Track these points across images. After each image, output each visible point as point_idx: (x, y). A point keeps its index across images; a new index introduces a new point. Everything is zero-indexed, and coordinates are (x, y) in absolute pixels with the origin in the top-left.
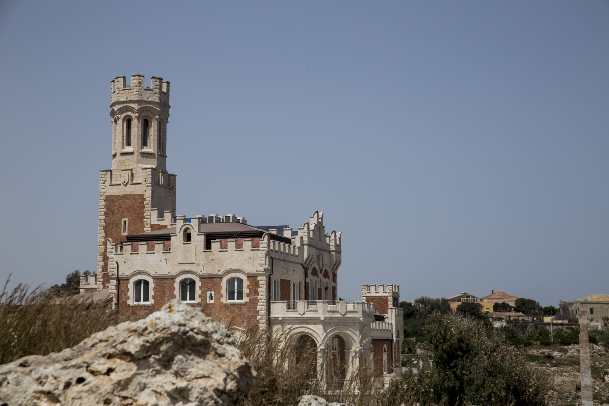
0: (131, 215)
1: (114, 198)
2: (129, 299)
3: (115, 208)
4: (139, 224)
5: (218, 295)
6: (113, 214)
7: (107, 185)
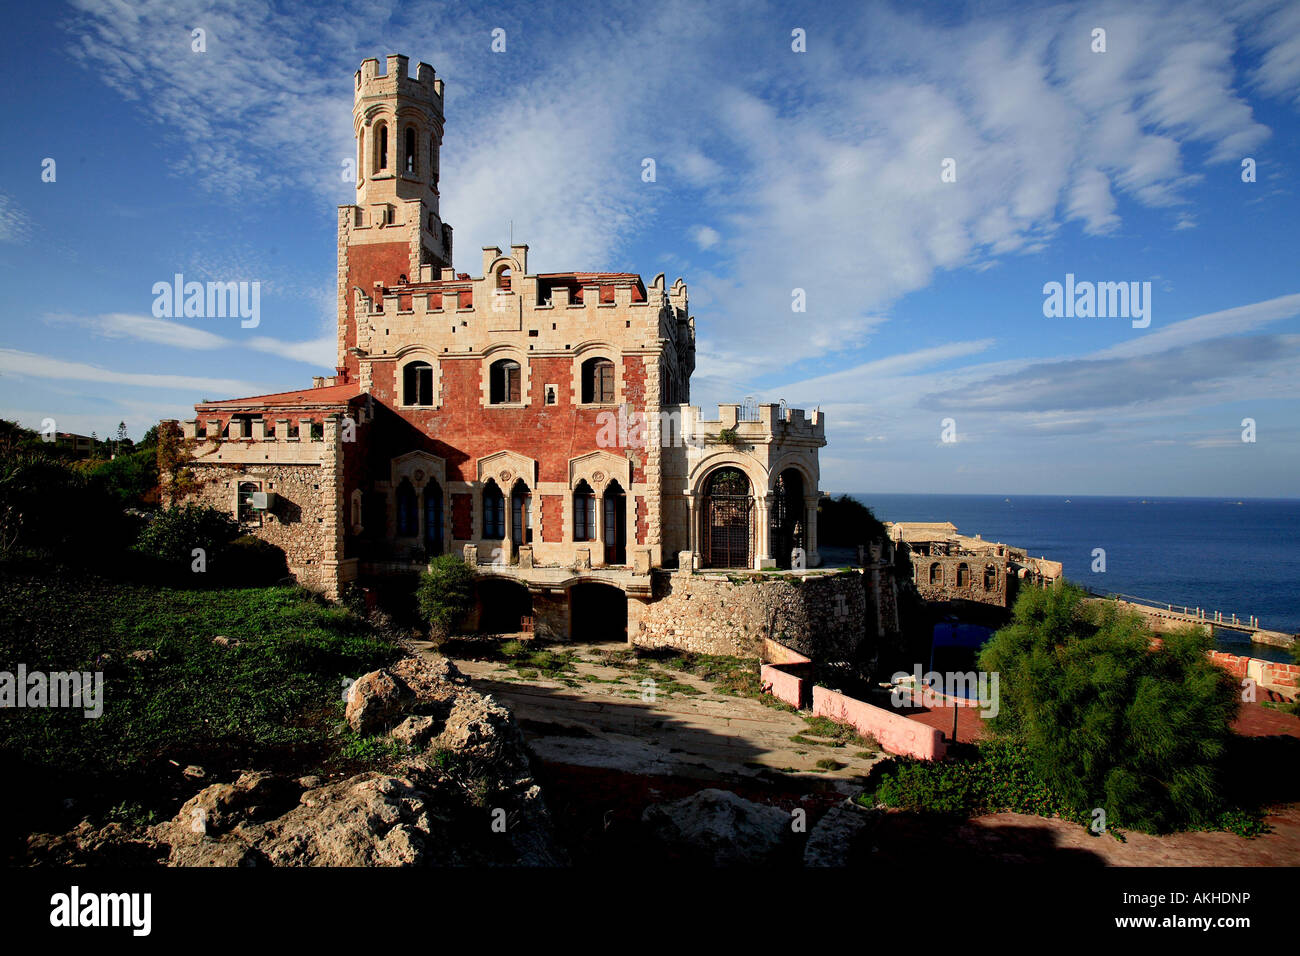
1: (360, 250)
2: (396, 399)
3: (364, 265)
5: (565, 392)
6: (359, 275)
7: (351, 229)
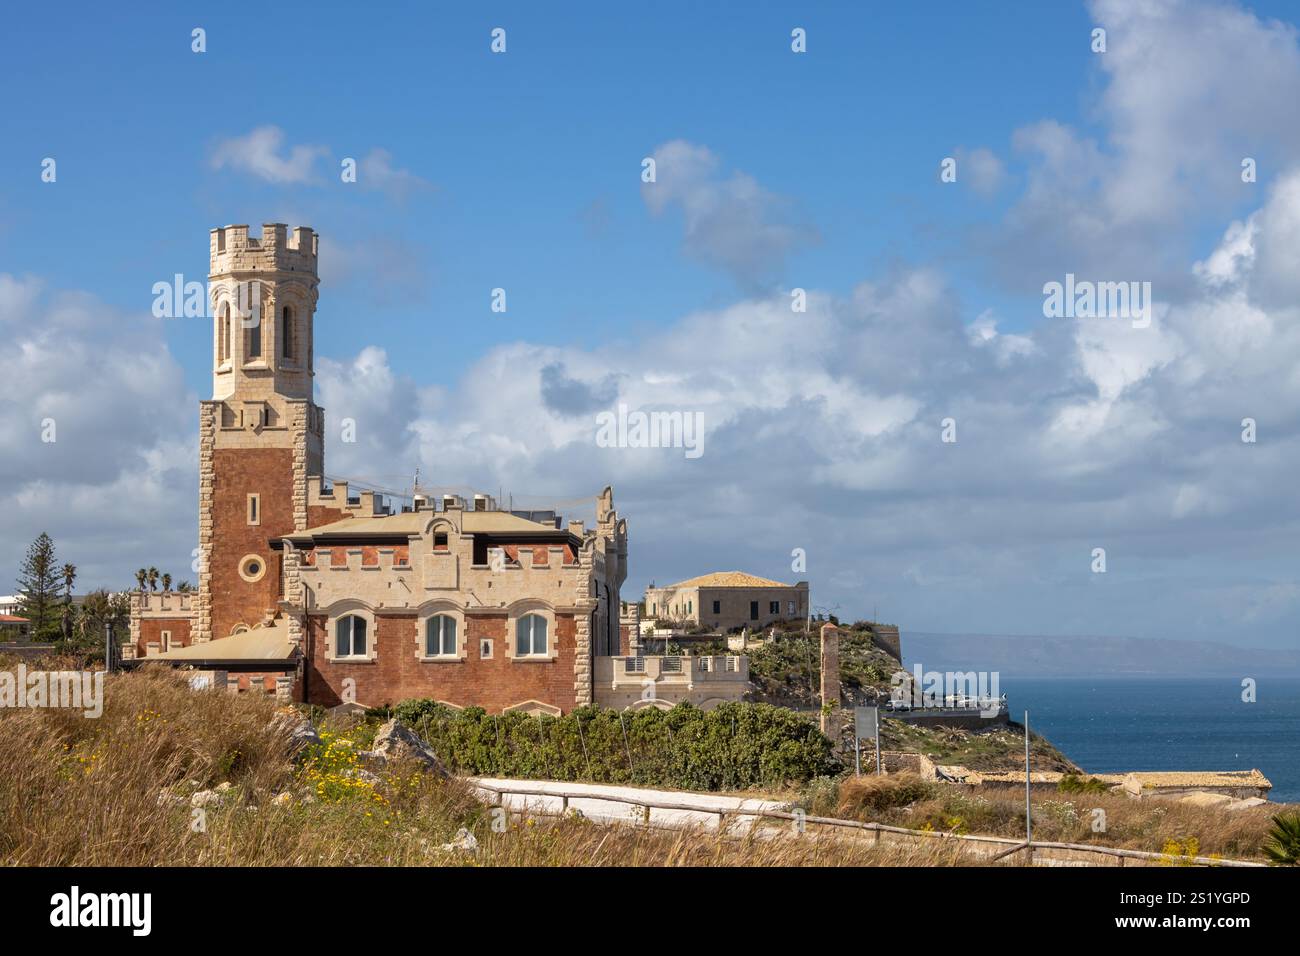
0: (266, 488)
1: (231, 455)
2: (328, 650)
3: (234, 473)
4: (284, 505)
5: (500, 645)
6: (228, 485)
7: (217, 430)
